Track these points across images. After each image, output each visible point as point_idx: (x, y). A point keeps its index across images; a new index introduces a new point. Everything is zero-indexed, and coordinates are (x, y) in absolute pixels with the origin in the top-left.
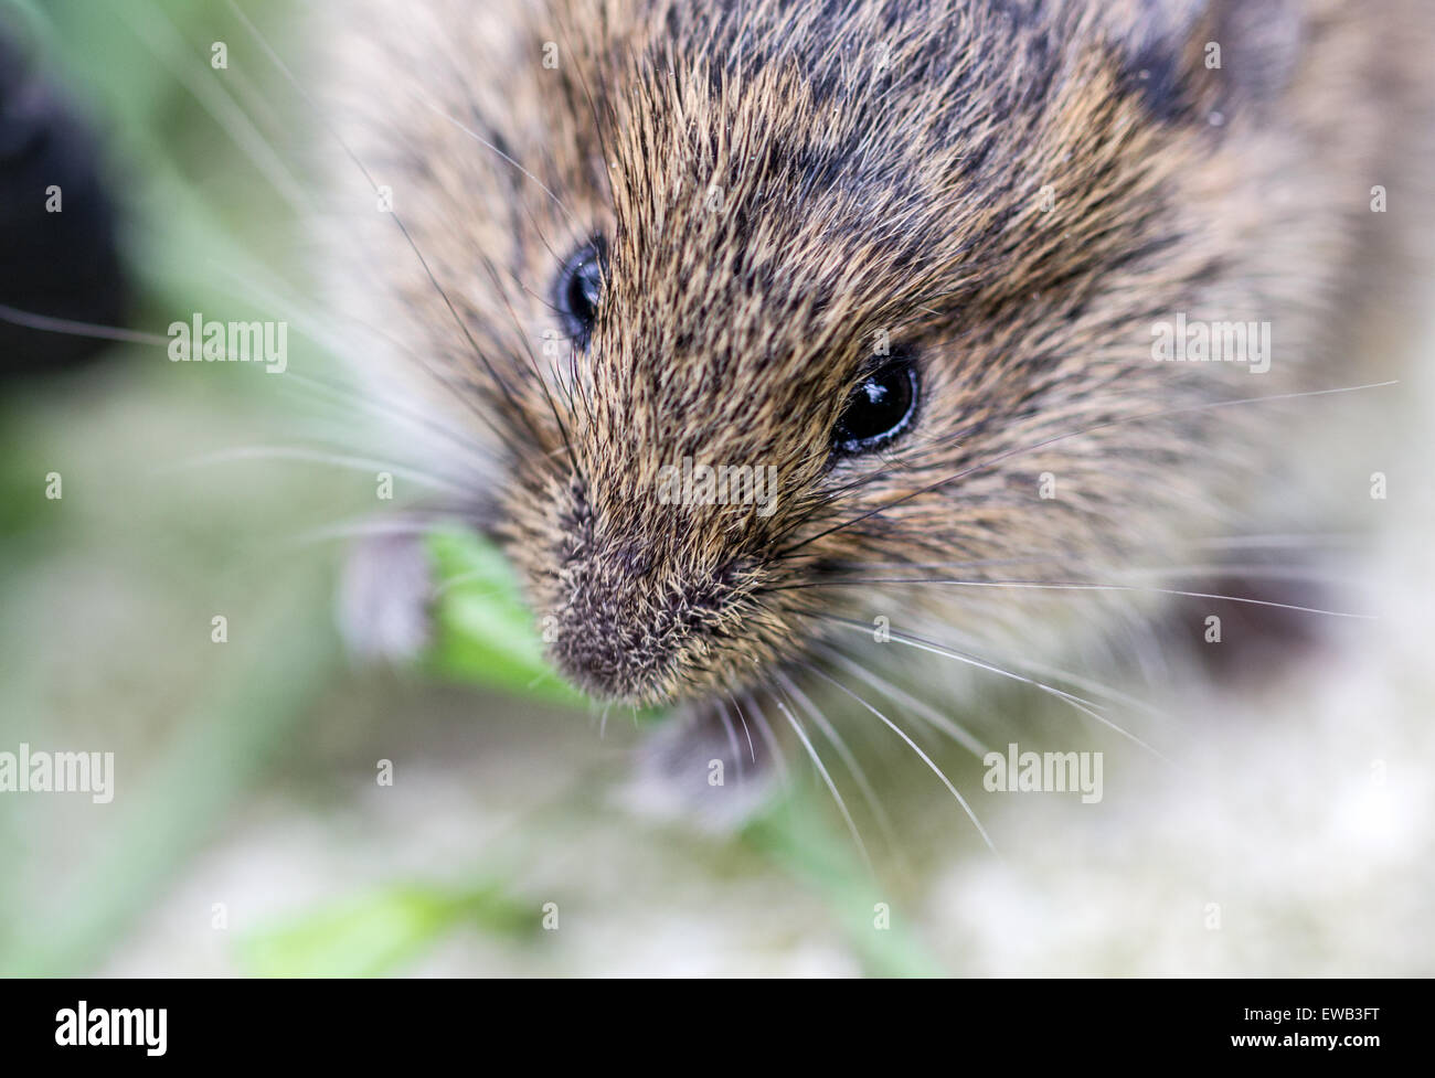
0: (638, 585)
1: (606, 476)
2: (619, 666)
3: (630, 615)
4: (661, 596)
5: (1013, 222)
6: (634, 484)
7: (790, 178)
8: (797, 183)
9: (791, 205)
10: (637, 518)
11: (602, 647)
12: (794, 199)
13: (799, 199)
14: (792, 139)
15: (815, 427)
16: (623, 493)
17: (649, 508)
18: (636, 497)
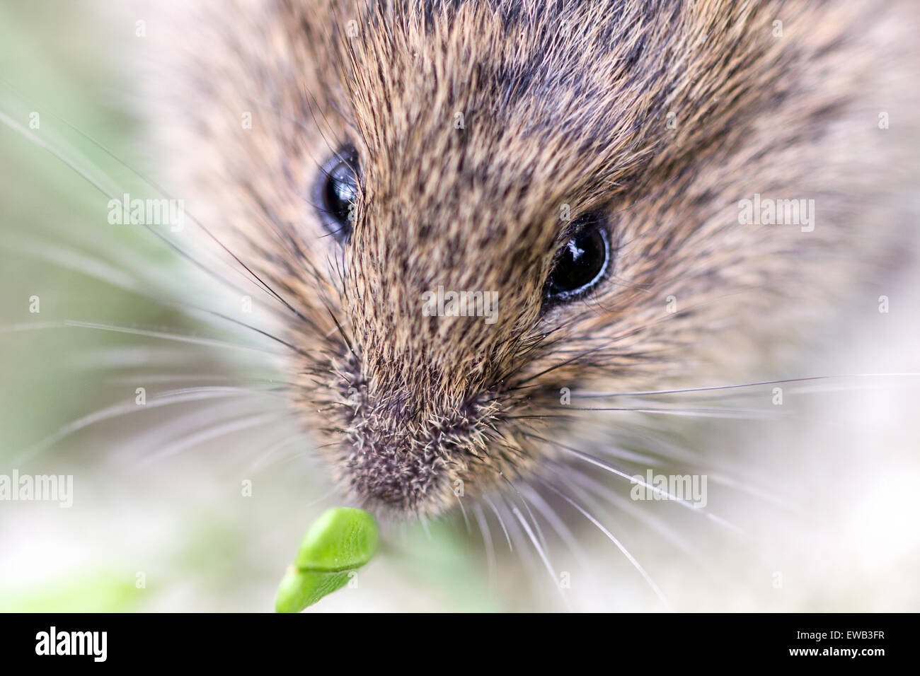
0: (407, 428)
1: (373, 346)
2: (405, 493)
3: (405, 451)
4: (426, 432)
5: (669, 99)
6: (393, 348)
7: (493, 91)
8: (498, 95)
9: (495, 113)
10: (398, 375)
11: (389, 481)
12: (497, 108)
13: (501, 108)
14: (490, 62)
15: (529, 286)
16: (385, 355)
17: (406, 366)
18: (396, 358)
